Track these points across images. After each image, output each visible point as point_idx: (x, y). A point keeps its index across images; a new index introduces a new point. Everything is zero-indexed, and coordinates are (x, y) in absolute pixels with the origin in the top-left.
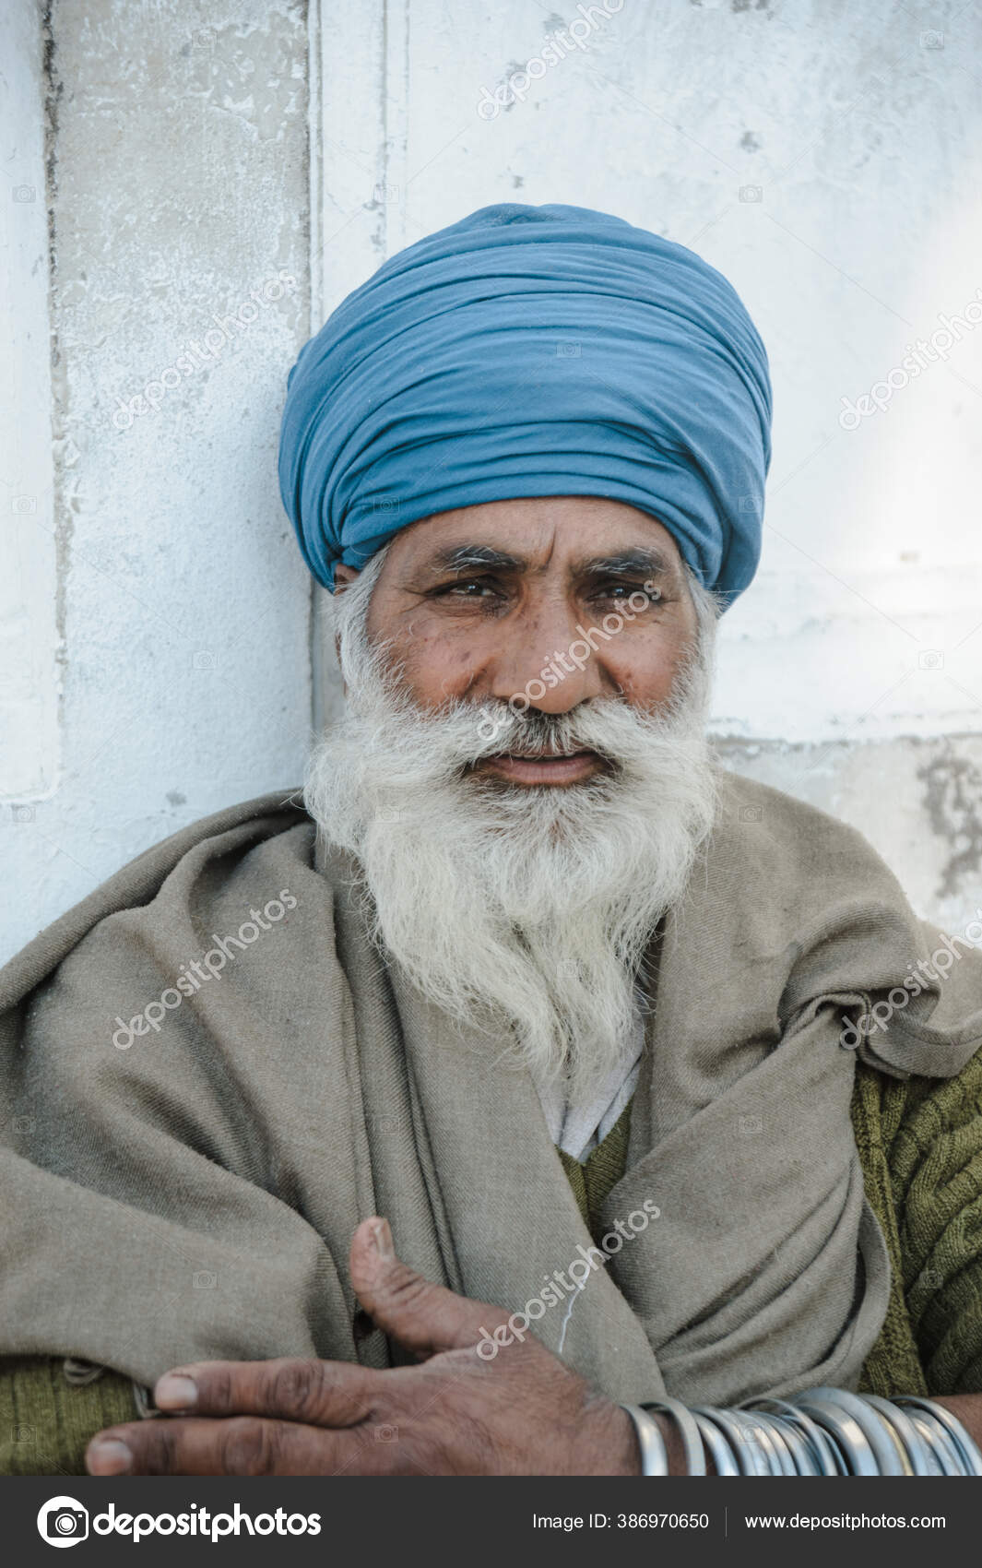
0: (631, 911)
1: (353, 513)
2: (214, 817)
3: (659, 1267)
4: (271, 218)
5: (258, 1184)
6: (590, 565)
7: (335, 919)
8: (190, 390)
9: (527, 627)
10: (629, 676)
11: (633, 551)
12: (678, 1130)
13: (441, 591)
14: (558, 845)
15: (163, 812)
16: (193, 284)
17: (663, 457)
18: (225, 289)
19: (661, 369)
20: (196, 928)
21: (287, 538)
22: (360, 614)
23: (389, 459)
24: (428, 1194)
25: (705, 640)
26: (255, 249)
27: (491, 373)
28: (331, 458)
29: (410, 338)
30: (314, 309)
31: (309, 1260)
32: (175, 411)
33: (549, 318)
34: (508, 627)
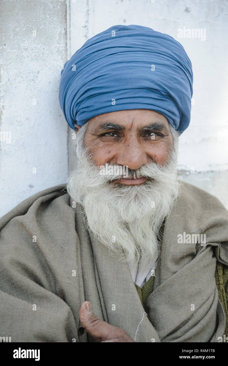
0: (156, 218)
1: (79, 113)
2: (43, 191)
3: (162, 317)
4: (56, 30)
5: (52, 292)
6: (143, 128)
7: (75, 219)
8: (34, 76)
9: (126, 146)
10: (155, 156)
11: (156, 123)
12: (168, 279)
13: (103, 135)
14: (136, 200)
15: (28, 190)
16: (35, 47)
17: (163, 97)
18: (44, 49)
19: (162, 73)
20: (38, 221)
21: (61, 116)
22: (81, 140)
23: (88, 99)
24: (99, 296)
25: (175, 145)
26: (52, 38)
27: (116, 75)
28: (72, 98)
29: (93, 65)
30: (68, 55)
31: (66, 314)
32: (30, 82)
33: (131, 59)
34: (121, 145)
